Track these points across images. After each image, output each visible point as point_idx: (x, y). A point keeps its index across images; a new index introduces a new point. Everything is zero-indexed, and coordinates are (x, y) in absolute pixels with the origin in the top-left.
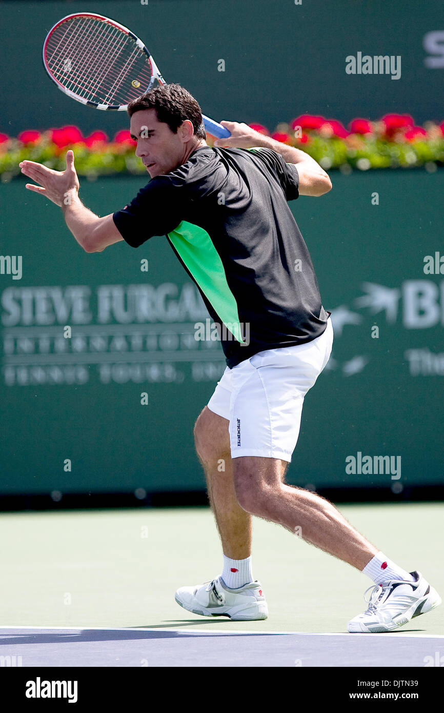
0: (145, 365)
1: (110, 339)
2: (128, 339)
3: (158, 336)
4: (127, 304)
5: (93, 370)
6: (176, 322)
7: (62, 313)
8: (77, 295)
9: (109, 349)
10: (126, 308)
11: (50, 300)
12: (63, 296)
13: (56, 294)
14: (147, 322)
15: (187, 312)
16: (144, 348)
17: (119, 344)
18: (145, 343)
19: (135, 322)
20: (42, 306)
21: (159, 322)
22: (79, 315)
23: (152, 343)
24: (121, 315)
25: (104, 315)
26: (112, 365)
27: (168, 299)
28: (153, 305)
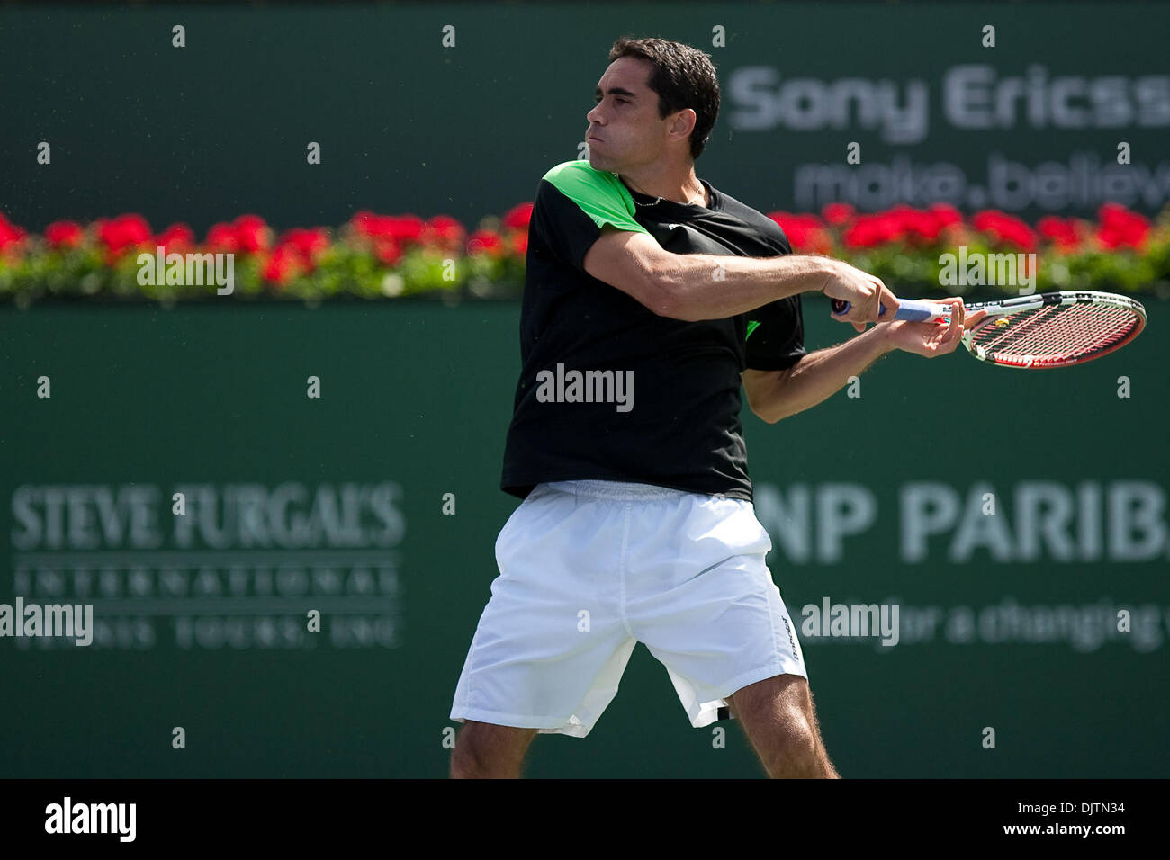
0: (252, 618)
1: (193, 574)
2: (223, 576)
3: (274, 572)
4: (223, 516)
5: (163, 625)
6: (305, 548)
7: (113, 529)
8: (139, 499)
9: (191, 592)
10: (220, 523)
11: (93, 509)
12: (115, 500)
13: (104, 499)
14: (257, 547)
15: (324, 532)
16: (251, 590)
17: (209, 582)
18: (251, 583)
19: (235, 547)
20: (79, 517)
21: (276, 547)
22: (141, 533)
23: (263, 581)
24: (212, 534)
25: (183, 534)
26: (196, 618)
27: (291, 508)
28: (266, 520)
